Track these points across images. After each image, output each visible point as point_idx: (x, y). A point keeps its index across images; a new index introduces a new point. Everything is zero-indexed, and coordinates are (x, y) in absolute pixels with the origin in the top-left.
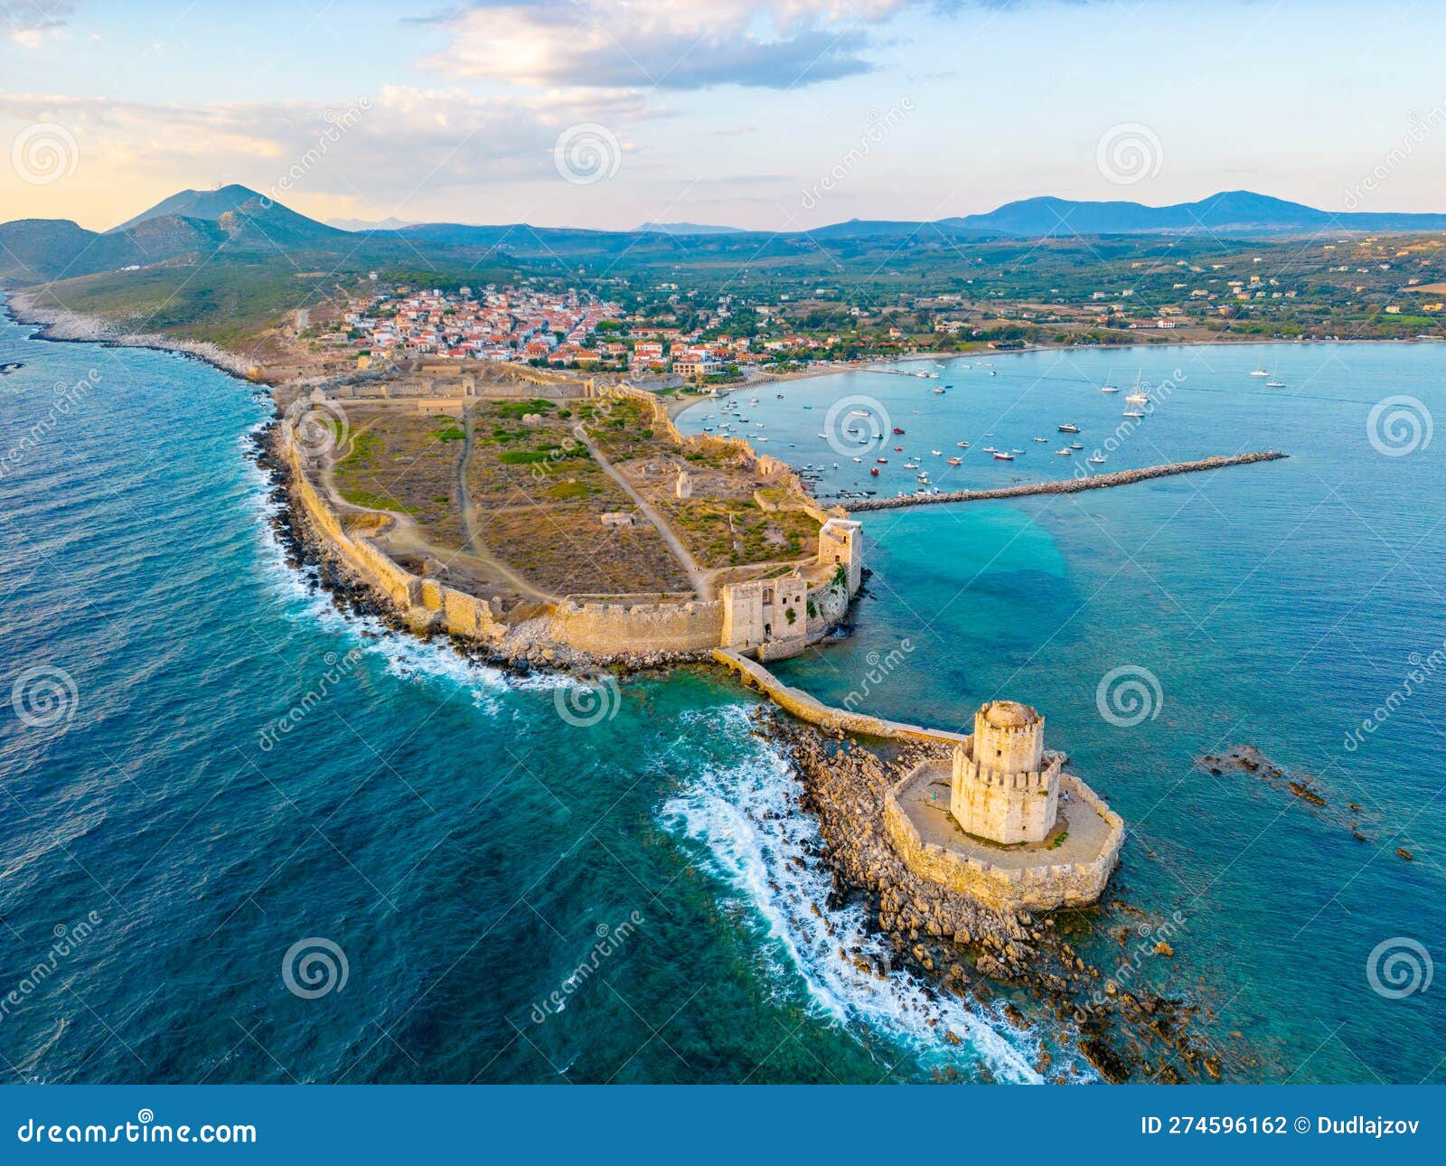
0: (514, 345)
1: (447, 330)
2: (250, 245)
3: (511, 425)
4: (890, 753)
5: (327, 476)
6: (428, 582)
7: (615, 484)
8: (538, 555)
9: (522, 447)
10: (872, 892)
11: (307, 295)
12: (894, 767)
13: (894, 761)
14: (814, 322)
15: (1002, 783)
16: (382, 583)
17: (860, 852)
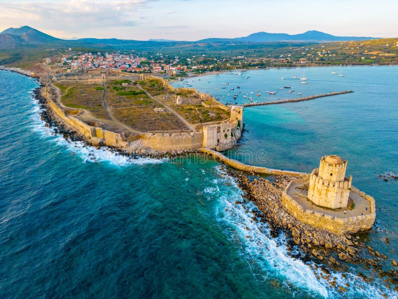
0: (116, 67)
1: (95, 63)
2: (32, 43)
3: (118, 86)
5: (59, 100)
6: (97, 128)
7: (155, 101)
8: (135, 121)
9: (123, 91)
10: (287, 229)
11: (50, 55)
12: (276, 184)
13: (275, 181)
14: (205, 62)
16: (81, 131)
17: (276, 214)
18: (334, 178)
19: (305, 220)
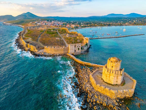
4: (92, 68)
10: (86, 93)
12: (92, 70)
15: (113, 73)
17: (85, 85)
18: (114, 69)
19: (97, 89)
